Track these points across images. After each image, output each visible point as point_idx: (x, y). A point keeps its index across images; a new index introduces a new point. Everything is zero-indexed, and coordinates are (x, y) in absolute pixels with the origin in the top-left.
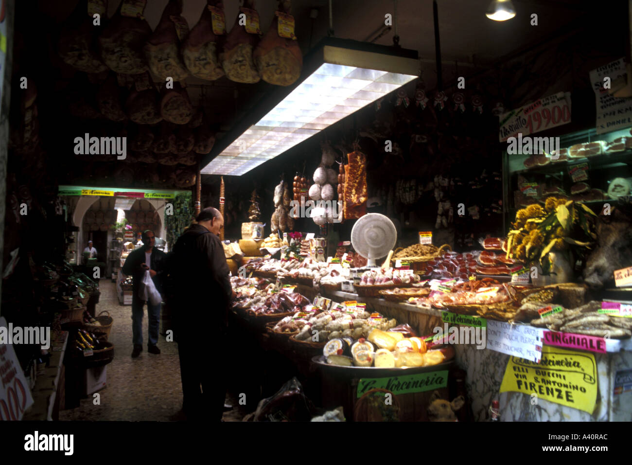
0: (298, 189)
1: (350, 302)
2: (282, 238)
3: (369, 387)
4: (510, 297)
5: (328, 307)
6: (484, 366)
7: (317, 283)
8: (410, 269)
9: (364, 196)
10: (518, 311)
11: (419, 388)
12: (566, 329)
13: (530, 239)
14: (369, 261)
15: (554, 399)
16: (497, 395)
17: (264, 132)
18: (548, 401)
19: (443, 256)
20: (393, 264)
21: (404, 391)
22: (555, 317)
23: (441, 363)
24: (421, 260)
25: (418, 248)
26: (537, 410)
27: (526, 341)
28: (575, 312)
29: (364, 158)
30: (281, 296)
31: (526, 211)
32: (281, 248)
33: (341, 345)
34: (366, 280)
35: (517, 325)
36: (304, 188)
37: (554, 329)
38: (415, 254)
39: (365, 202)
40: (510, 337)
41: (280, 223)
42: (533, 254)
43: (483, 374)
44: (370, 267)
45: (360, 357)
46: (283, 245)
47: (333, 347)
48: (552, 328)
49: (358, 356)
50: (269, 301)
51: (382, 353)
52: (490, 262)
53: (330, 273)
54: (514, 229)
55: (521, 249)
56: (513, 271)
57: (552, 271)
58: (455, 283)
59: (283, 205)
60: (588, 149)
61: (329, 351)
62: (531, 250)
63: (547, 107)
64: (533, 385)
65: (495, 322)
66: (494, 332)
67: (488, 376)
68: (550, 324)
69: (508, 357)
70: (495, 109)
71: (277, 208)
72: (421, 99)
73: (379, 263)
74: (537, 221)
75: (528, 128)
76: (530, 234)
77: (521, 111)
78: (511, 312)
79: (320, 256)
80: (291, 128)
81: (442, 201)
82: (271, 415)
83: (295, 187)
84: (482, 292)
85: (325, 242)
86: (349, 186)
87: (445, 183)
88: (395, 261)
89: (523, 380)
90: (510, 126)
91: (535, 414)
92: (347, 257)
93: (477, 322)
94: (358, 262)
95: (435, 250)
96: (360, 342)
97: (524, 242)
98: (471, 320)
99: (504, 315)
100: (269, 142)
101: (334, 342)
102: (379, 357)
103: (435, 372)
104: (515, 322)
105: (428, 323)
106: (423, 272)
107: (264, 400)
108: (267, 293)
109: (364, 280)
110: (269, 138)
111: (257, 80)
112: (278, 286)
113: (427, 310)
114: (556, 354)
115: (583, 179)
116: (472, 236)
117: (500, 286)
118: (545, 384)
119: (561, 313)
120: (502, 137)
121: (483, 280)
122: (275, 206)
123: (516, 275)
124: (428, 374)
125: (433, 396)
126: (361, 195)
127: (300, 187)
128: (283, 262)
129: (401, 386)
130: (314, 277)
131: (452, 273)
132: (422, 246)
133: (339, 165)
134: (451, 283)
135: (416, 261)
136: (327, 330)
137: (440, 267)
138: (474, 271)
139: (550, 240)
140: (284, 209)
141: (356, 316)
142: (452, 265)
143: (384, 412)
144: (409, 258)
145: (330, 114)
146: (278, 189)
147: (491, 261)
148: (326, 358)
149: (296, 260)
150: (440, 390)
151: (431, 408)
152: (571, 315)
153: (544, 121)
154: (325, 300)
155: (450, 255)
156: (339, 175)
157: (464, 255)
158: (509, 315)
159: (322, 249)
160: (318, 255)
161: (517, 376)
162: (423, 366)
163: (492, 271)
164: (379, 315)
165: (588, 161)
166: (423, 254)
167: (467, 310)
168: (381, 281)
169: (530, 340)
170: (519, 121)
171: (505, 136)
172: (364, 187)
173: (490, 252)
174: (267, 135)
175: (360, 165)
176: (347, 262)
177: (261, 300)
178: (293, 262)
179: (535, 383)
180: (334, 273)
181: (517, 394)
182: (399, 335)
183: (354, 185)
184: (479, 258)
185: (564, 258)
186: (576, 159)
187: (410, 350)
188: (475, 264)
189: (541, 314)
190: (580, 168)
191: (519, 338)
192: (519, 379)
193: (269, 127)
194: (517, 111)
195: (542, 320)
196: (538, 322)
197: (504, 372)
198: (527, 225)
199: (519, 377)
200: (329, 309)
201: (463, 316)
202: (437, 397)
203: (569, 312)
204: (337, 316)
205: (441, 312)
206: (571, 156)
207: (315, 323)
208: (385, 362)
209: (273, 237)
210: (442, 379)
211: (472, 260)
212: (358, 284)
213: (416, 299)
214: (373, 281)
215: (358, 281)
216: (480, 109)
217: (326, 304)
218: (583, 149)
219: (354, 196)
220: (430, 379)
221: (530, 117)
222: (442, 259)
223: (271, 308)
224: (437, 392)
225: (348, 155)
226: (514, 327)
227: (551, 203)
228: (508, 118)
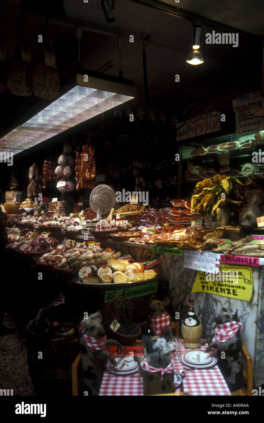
0: (47, 169)
1: (91, 242)
2: (34, 202)
3: (111, 296)
4: (194, 235)
5: (73, 246)
6: (180, 278)
7: (64, 231)
8: (126, 220)
9: (94, 174)
10: (204, 244)
11: (141, 294)
12: (235, 253)
13: (206, 200)
14: (98, 215)
15: (226, 295)
16: (189, 295)
17: (26, 131)
18: (221, 296)
19: (147, 211)
20: (114, 217)
21: (133, 297)
22: (227, 247)
23: (155, 278)
24: (132, 214)
25: (130, 206)
26: (214, 302)
27: (209, 261)
28: (239, 243)
29: (94, 149)
30: (41, 239)
31: (202, 183)
32: (34, 208)
33: (90, 270)
34: (99, 227)
35: (203, 252)
36: (51, 168)
37: (228, 254)
38: (128, 211)
39: (95, 178)
40: (199, 259)
41: (33, 192)
42: (208, 209)
43: (180, 283)
44: (98, 219)
45: (105, 277)
46: (35, 206)
47: (85, 272)
48: (226, 253)
49: (103, 277)
50: (33, 243)
51: (118, 274)
52: (177, 215)
53: (73, 224)
54: (195, 194)
55: (200, 206)
56: (193, 220)
57: (218, 219)
58: (155, 228)
59: (35, 179)
60: (230, 146)
61: (83, 275)
62: (207, 206)
63: (206, 120)
64: (212, 287)
65: (189, 251)
66: (188, 257)
67: (183, 284)
68: (225, 251)
69: (197, 271)
70: (172, 120)
71: (31, 181)
72: (128, 112)
73: (104, 216)
74: (209, 189)
75: (195, 132)
76: (205, 196)
77: (190, 122)
78: (199, 244)
79: (63, 213)
80: (45, 128)
81: (138, 177)
82: (47, 319)
83: (45, 168)
84: (176, 233)
85: (65, 204)
86: (84, 167)
87: (140, 165)
88: (116, 215)
89: (206, 285)
90: (183, 131)
91: (213, 304)
92: (83, 213)
93: (177, 252)
94: (88, 216)
95: (140, 207)
96: (102, 267)
97: (202, 202)
98: (173, 251)
99: (195, 247)
100: (28, 137)
101: (85, 268)
102: (116, 276)
103: (151, 284)
104: (202, 251)
105: (142, 253)
106: (133, 222)
107: (42, 309)
108: (28, 238)
109: (98, 228)
110: (29, 135)
111: (30, 94)
112: (35, 233)
113: (142, 245)
114: (227, 268)
115: (226, 164)
116: (157, 198)
117: (187, 229)
118: (220, 286)
119: (230, 244)
120: (178, 137)
121: (175, 225)
122: (30, 180)
123: (194, 222)
124: (146, 285)
125: (151, 298)
126: (92, 173)
127: (48, 168)
128: (37, 217)
129: (130, 293)
130: (62, 227)
131: (153, 222)
132: (132, 205)
133: (76, 153)
134: (152, 228)
135: (129, 214)
136: (79, 261)
137: (145, 218)
138: (167, 220)
139: (218, 200)
140: (36, 182)
141: (95, 251)
142: (153, 216)
143: (124, 311)
144: (125, 213)
145: (72, 120)
146: (31, 169)
147: (178, 213)
148: (82, 279)
149: (46, 216)
150: (154, 294)
151: (151, 306)
152: (236, 245)
153: (204, 129)
154: (71, 241)
155: (151, 210)
156: (76, 160)
157: (160, 210)
158: (198, 246)
159: (64, 208)
160: (61, 212)
161: (202, 283)
162: (144, 281)
163: (178, 220)
164: (111, 250)
165: (229, 153)
166: (133, 211)
167: (170, 245)
168: (109, 228)
169: (212, 261)
170: (189, 128)
171: (180, 137)
172: (94, 168)
173: (177, 208)
174: (28, 133)
175: (91, 154)
176: (83, 217)
177: (26, 243)
178: (44, 217)
179: (213, 286)
180: (76, 224)
181: (202, 293)
182: (126, 262)
183: (87, 167)
184: (171, 212)
185: (225, 211)
186: (222, 152)
187: (135, 271)
188: (168, 215)
189: (218, 245)
190: (225, 157)
191: (205, 260)
192: (204, 284)
193: (30, 127)
194: (187, 122)
195: (219, 248)
196: (217, 250)
197: (194, 281)
198: (204, 191)
199: (203, 283)
200: (74, 247)
201: (167, 248)
202: (154, 299)
203: (235, 243)
204: (83, 251)
205: (152, 246)
206: (220, 150)
207: (69, 257)
208: (121, 279)
209: (28, 200)
210: (154, 287)
211: (165, 213)
212: (94, 230)
213: (134, 239)
214: (103, 228)
215: (94, 228)
216: (164, 120)
217: (72, 244)
218: (227, 146)
219: (87, 174)
220: (148, 288)
221: (196, 125)
222: (146, 213)
223: (35, 248)
224: (153, 296)
225: (83, 147)
226: (202, 253)
227: (217, 178)
228: (182, 126)
